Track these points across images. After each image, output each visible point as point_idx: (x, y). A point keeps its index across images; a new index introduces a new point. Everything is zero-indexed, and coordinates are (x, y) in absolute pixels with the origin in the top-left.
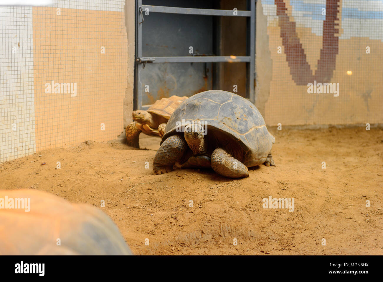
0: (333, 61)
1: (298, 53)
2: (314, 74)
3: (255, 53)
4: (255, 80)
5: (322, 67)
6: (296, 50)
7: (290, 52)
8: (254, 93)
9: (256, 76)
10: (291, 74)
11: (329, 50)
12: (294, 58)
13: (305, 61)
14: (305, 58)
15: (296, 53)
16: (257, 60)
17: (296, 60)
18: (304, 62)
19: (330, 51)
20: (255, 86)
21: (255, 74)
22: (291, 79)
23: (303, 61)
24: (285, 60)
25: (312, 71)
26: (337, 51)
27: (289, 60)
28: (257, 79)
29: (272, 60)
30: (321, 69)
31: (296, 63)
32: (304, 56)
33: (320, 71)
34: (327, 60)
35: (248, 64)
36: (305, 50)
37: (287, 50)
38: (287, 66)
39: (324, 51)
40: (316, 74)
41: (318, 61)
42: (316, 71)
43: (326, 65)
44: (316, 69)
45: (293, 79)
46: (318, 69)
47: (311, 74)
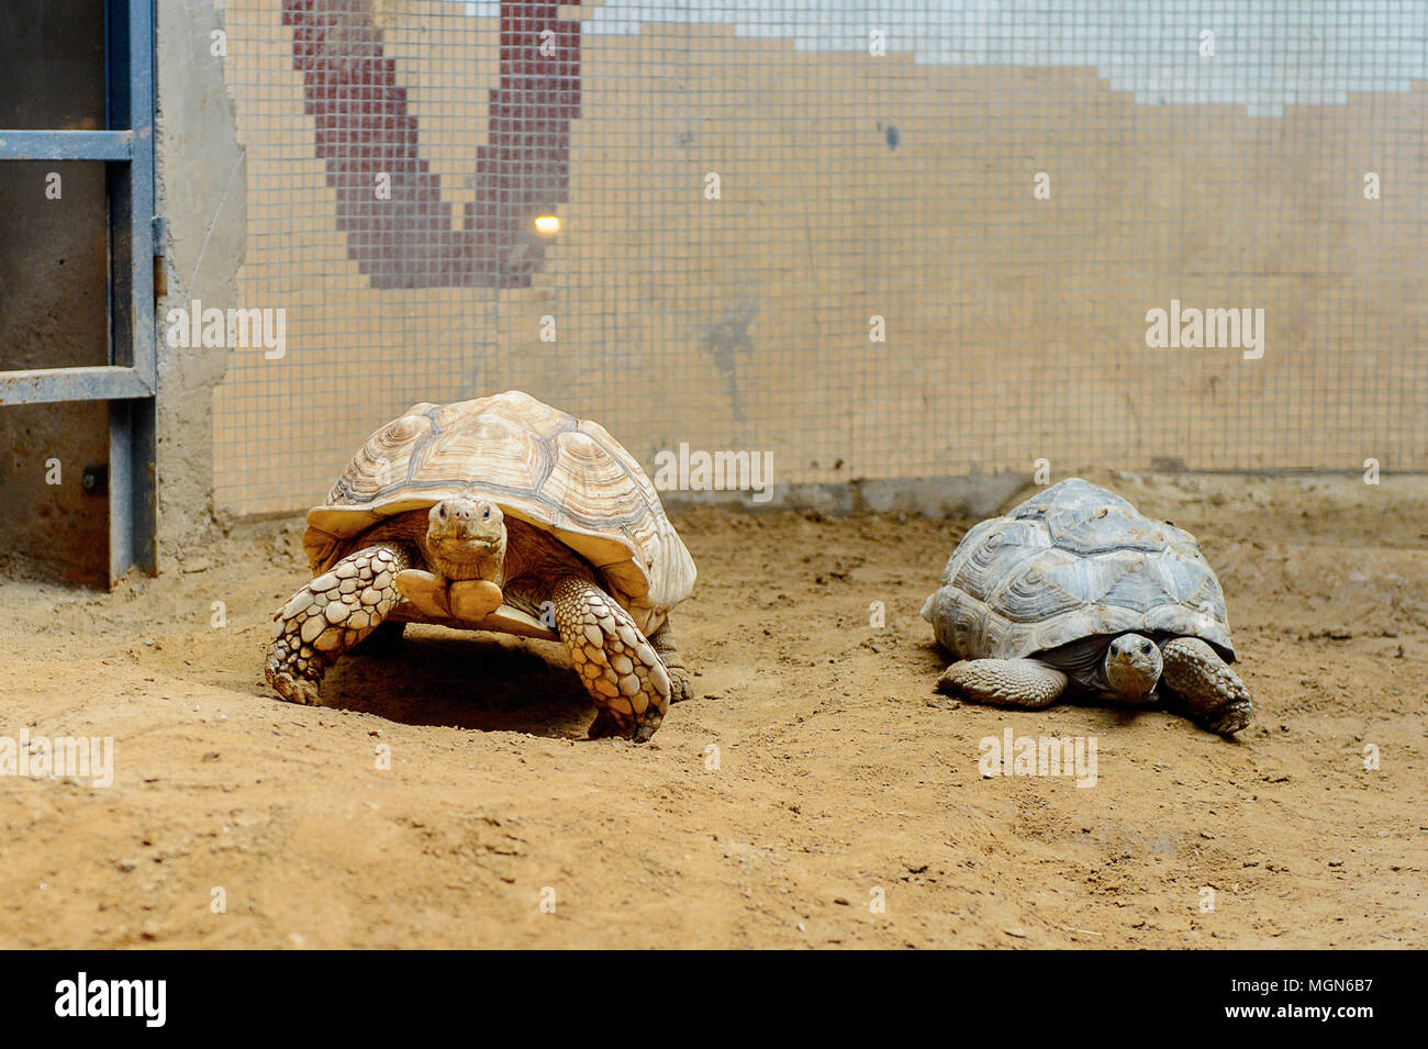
0: (553, 155)
1: (378, 108)
2: (457, 225)
3: (156, 111)
4: (157, 260)
5: (499, 190)
6: (366, 95)
7: (332, 107)
8: (158, 334)
9: (163, 242)
10: (341, 225)
11: (535, 92)
12: (354, 136)
13: (413, 154)
14: (414, 138)
15: (366, 109)
16: (165, 149)
17: (366, 152)
18: (406, 158)
19: (541, 98)
20: (158, 293)
21: (156, 228)
22: (342, 253)
23: (400, 152)
24: (311, 151)
25: (448, 208)
26: (577, 99)
27: (331, 151)
28: (169, 254)
29: (243, 148)
30: (492, 194)
31: (365, 167)
32: (408, 129)
33: (492, 209)
34: (522, 147)
35: (116, 174)
36: (411, 95)
37: (320, 94)
38: (322, 181)
39: (506, 97)
40: (468, 224)
41: (481, 152)
42: (468, 208)
43: (522, 176)
44: (471, 197)
45: (352, 254)
46: (480, 196)
47: (447, 223)
